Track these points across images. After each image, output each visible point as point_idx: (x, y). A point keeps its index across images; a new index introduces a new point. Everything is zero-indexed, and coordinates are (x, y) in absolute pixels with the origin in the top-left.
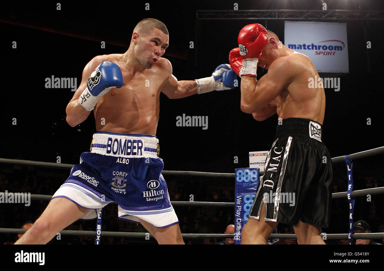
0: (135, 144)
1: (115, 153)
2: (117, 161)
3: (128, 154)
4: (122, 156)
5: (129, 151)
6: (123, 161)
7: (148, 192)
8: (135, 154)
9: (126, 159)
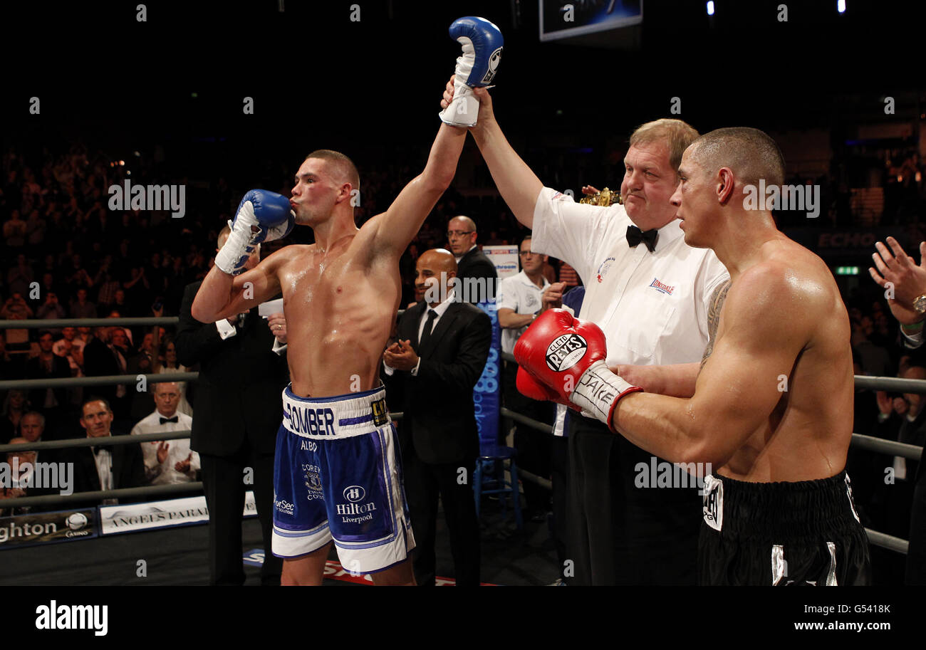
7: (345, 507)
9: (313, 441)
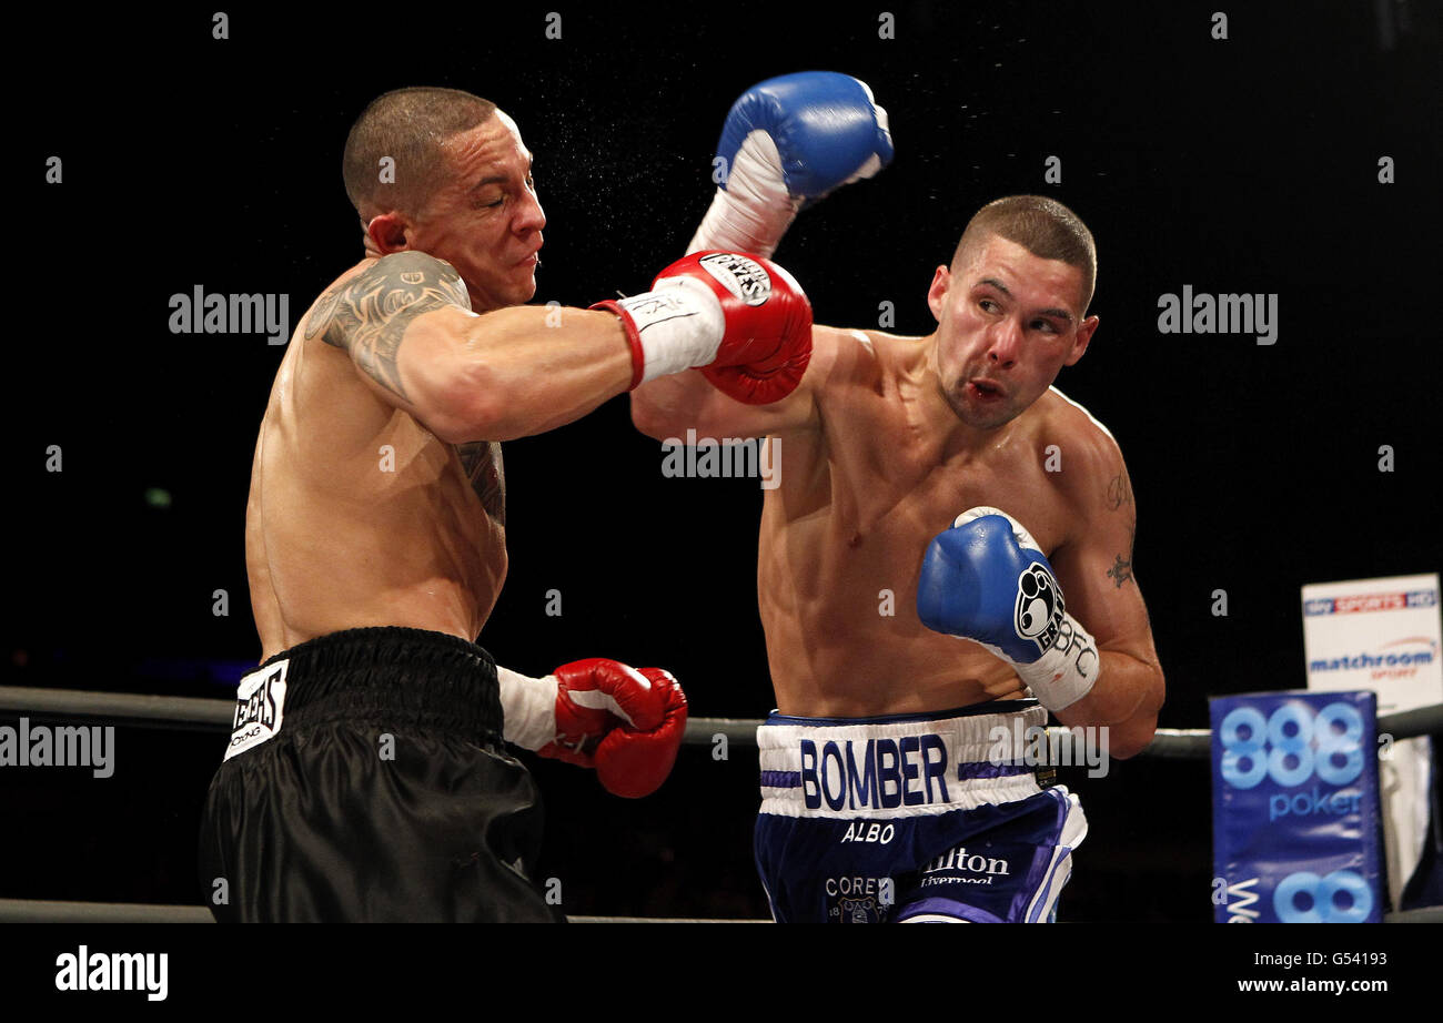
0: (914, 758)
1: (837, 805)
2: (847, 836)
3: (891, 802)
4: (867, 812)
5: (891, 788)
6: (871, 832)
8: (915, 799)
9: (884, 823)
